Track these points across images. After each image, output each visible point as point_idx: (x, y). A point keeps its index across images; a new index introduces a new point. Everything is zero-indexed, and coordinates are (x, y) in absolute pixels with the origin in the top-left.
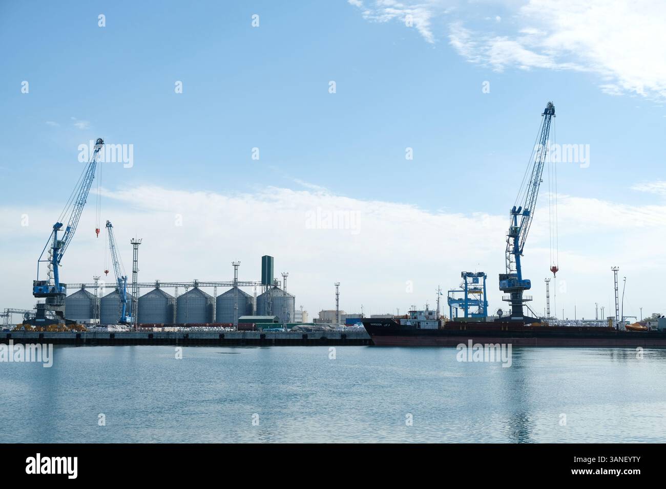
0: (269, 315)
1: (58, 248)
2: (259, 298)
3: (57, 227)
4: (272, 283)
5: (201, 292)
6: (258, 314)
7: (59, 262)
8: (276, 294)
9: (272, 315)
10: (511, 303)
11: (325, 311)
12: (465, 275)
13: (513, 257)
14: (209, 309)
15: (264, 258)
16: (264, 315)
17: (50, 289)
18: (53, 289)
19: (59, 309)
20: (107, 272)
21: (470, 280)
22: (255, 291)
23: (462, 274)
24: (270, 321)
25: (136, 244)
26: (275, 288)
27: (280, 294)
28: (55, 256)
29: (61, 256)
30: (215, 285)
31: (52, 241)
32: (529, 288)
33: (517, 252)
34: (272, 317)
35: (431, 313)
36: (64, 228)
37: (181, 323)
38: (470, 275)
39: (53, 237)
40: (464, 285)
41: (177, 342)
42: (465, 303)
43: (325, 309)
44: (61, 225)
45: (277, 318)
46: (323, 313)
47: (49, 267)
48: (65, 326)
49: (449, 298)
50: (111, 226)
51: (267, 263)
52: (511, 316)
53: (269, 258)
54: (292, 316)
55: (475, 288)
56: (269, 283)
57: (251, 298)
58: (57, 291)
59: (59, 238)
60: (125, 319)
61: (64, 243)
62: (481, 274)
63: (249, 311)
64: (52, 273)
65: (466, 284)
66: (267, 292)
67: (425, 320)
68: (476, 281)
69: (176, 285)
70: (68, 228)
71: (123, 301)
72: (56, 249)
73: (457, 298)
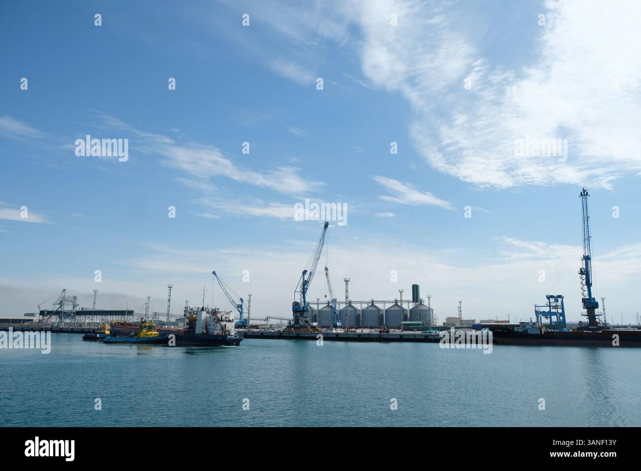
0: (418, 321)
1: (305, 283)
2: (411, 311)
3: (305, 272)
4: (419, 301)
5: (376, 307)
6: (410, 321)
7: (306, 292)
8: (421, 308)
9: (420, 321)
10: (588, 317)
11: (450, 318)
12: (549, 297)
13: (586, 287)
14: (381, 317)
15: (414, 286)
16: (415, 321)
17: (302, 307)
18: (303, 308)
19: (306, 319)
20: (326, 296)
21: (552, 300)
22: (408, 306)
23: (547, 296)
24: (419, 325)
25: (347, 281)
26: (421, 304)
27: (424, 308)
28: (304, 289)
29: (307, 289)
30: (384, 302)
31: (302, 281)
32: (598, 307)
33: (589, 284)
34: (420, 322)
35: (534, 324)
36: (308, 273)
37: (366, 325)
38: (552, 297)
39: (302, 279)
40: (548, 304)
41: (375, 339)
42: (548, 315)
43: (450, 316)
44: (306, 271)
45: (423, 323)
46: (448, 319)
47: (301, 295)
48: (310, 329)
49: (536, 311)
50: (327, 269)
51: (415, 288)
52: (589, 326)
53: (417, 286)
54: (432, 321)
55: (556, 306)
56: (417, 301)
57: (406, 310)
58: (305, 309)
59: (306, 279)
60: (336, 324)
61: (308, 282)
62: (560, 296)
63: (405, 319)
64: (302, 299)
65: (550, 303)
66: (416, 307)
67: (531, 328)
68: (556, 301)
69: (361, 303)
70: (311, 273)
71: (335, 313)
72: (304, 285)
73: (542, 311)
